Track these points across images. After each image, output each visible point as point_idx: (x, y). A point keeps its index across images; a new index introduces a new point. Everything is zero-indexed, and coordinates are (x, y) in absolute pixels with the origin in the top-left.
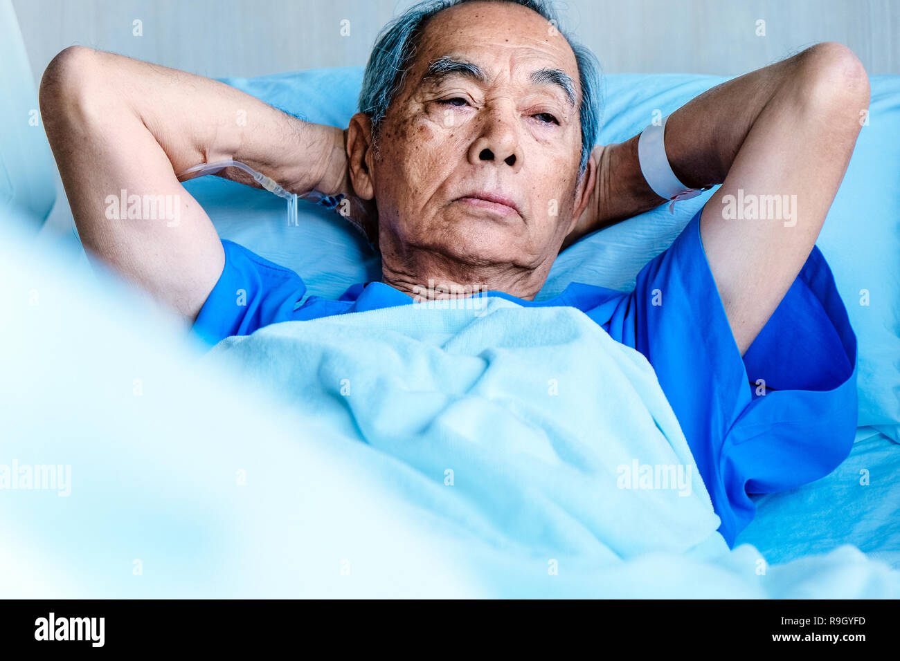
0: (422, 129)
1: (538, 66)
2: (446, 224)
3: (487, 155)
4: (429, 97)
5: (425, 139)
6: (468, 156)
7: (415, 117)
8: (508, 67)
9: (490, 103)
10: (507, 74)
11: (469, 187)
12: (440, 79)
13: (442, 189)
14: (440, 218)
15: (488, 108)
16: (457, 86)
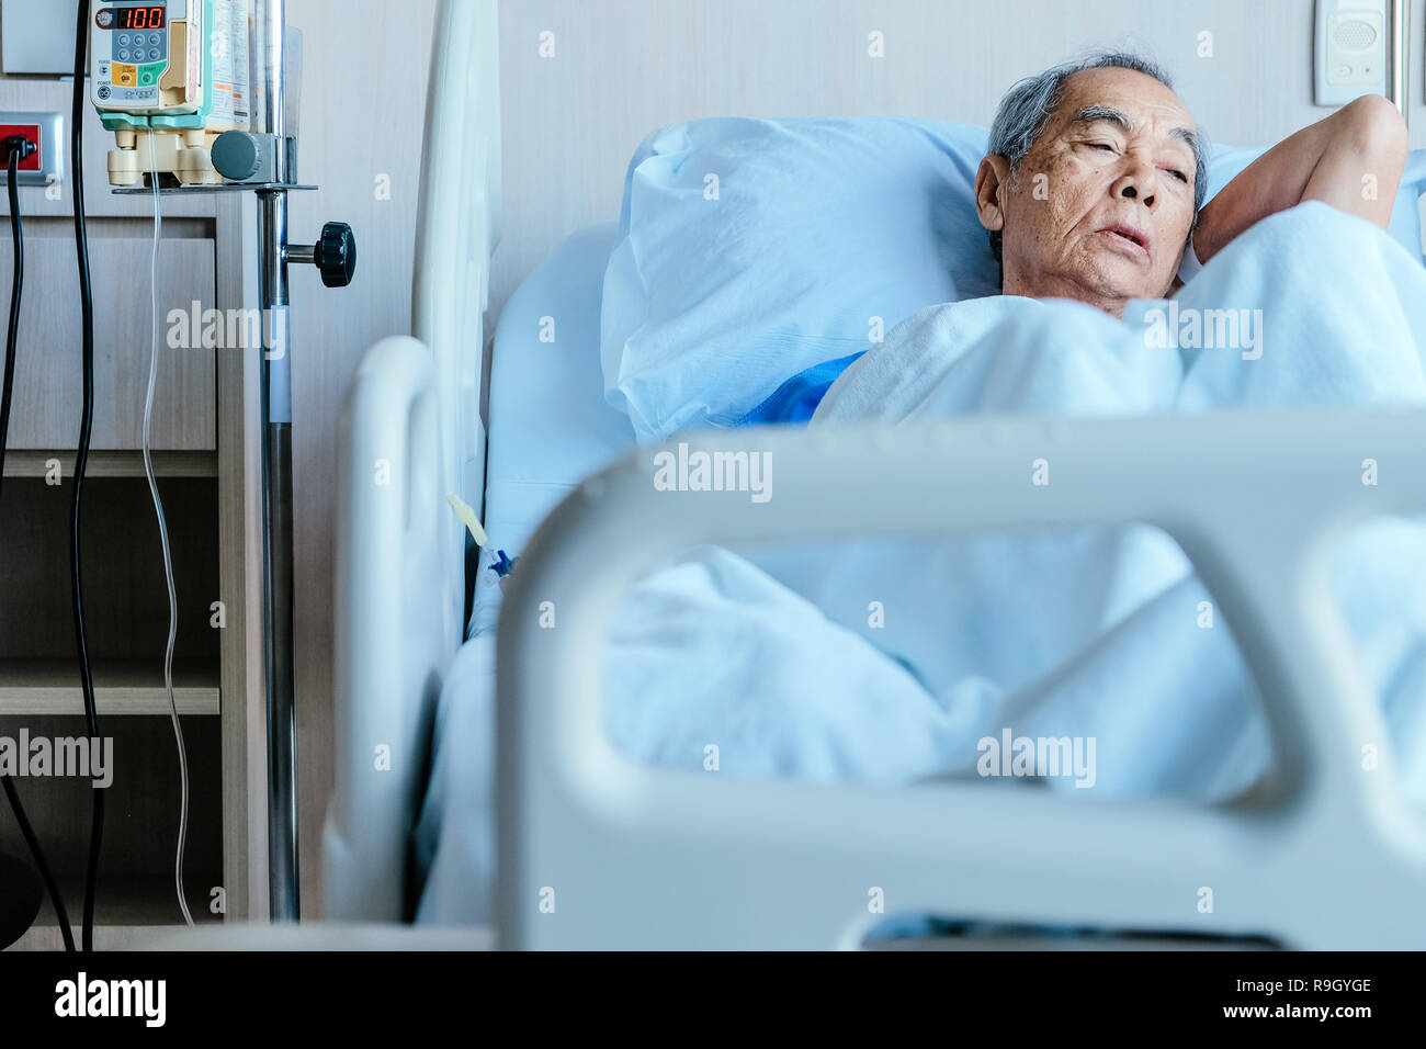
0: (1070, 164)
1: (1174, 125)
2: (1085, 253)
3: (1131, 193)
4: (1077, 138)
5: (1072, 173)
6: (1111, 191)
7: (1062, 154)
8: (1151, 121)
9: (1131, 151)
10: (1150, 126)
11: (1112, 219)
12: (1089, 124)
13: (1086, 219)
14: (1081, 246)
15: (1129, 153)
16: (1104, 132)
